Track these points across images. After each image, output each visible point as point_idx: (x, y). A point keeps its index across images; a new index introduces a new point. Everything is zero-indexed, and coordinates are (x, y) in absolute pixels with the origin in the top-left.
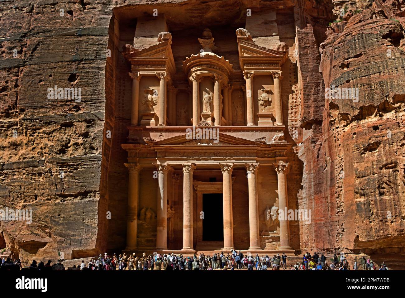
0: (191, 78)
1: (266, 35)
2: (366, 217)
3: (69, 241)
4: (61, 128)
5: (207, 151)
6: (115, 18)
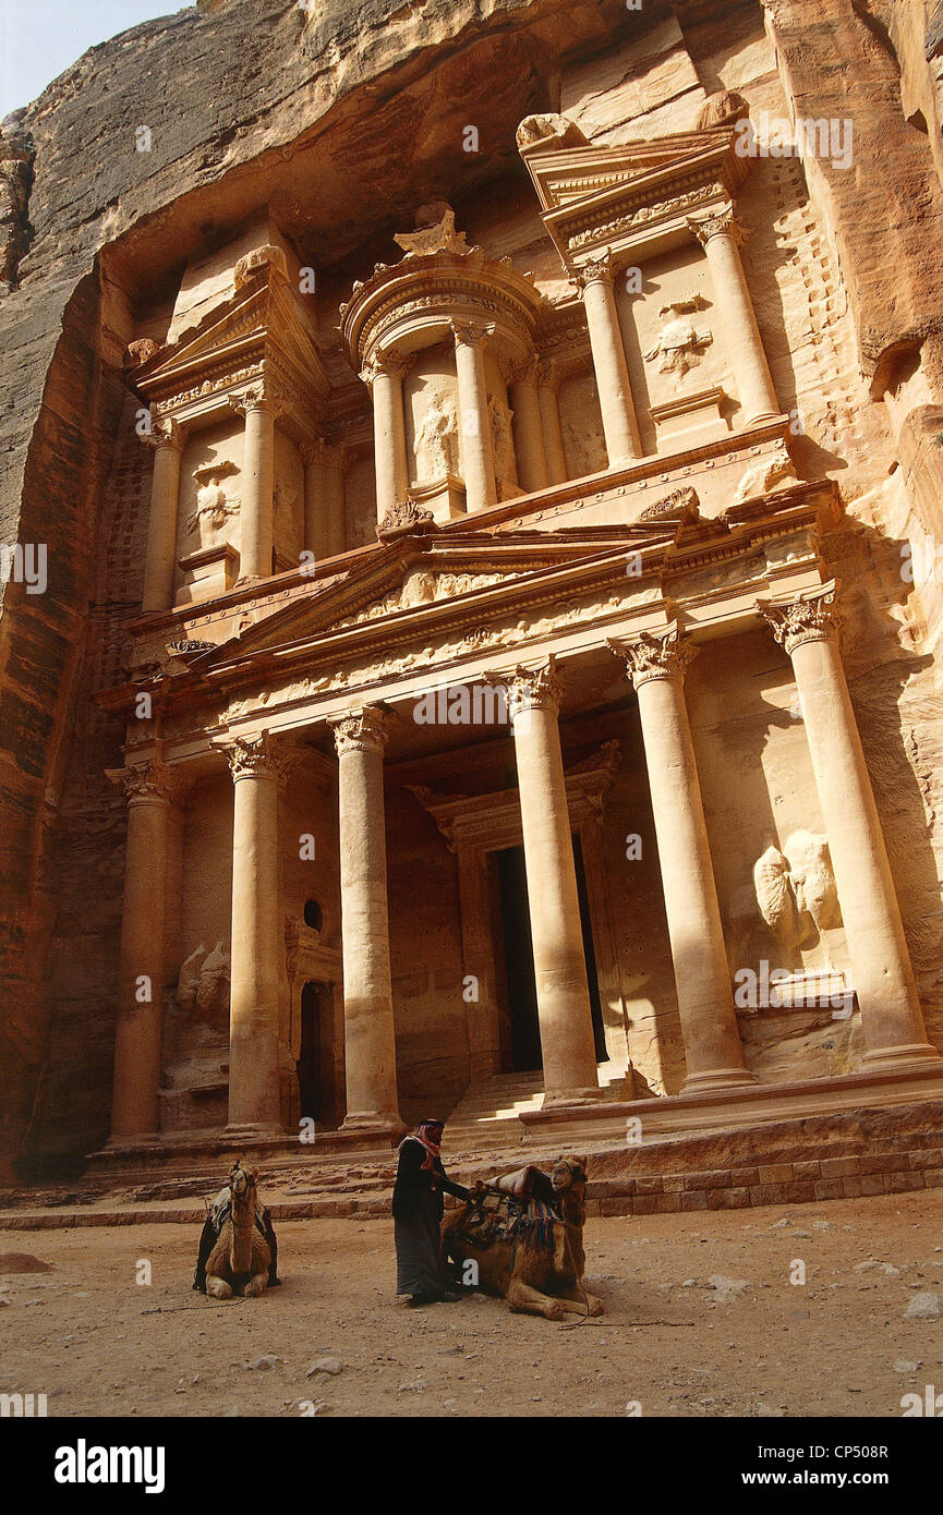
0: (365, 376)
5: (432, 632)
6: (105, 278)
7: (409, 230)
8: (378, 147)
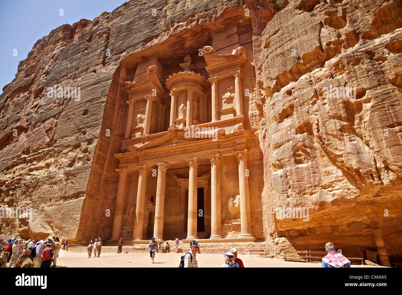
0: (171, 95)
1: (228, 46)
2: (283, 191)
3: (62, 232)
4: (73, 149)
5: (176, 150)
6: (122, 66)
7: (182, 63)
8: (177, 45)
